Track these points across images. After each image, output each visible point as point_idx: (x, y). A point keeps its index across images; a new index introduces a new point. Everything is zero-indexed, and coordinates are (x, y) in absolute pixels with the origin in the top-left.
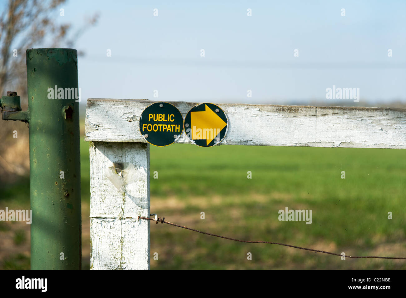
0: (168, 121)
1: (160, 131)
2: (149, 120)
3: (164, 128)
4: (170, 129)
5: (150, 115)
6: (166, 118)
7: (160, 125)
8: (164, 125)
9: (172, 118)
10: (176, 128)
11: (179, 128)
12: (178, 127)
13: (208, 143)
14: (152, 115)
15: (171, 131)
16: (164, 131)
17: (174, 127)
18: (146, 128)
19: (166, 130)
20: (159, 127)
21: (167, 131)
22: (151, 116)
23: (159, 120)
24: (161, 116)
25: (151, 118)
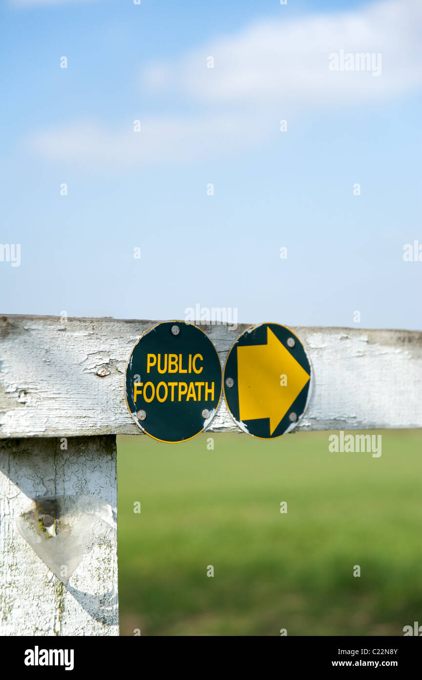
0: (190, 372)
1: (173, 400)
2: (148, 371)
3: (181, 393)
4: (194, 395)
5: (149, 356)
6: (185, 366)
7: (173, 384)
8: (181, 384)
9: (198, 364)
10: (207, 391)
11: (212, 391)
12: (210, 387)
13: (273, 429)
14: (153, 356)
15: (195, 399)
16: (180, 400)
17: (203, 388)
18: (140, 392)
19: (184, 397)
20: (169, 388)
21: (188, 399)
22: (152, 360)
23: (170, 371)
24: (173, 359)
25: (153, 364)
